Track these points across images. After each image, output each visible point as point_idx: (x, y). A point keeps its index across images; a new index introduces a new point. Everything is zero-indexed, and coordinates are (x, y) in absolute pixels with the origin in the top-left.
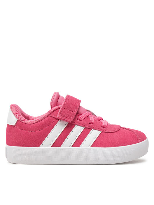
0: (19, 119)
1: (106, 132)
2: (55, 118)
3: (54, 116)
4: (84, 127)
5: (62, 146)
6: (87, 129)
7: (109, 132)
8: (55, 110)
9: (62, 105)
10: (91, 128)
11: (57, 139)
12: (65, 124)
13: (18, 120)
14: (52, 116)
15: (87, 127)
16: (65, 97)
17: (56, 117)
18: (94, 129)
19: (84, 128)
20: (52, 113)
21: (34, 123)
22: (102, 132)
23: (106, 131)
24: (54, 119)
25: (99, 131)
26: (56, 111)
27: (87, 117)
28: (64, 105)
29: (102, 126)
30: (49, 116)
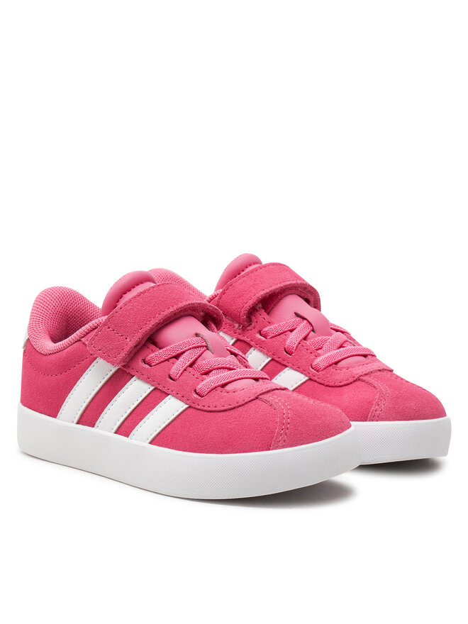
1: (200, 407)
4: (152, 385)
5: (96, 426)
6: (157, 391)
7: (206, 408)
10: (167, 392)
15: (160, 387)
18: (172, 396)
19: (151, 388)
20: (87, 333)
22: (188, 407)
23: (197, 407)
25: (183, 402)
29: (195, 391)
30: (80, 342)
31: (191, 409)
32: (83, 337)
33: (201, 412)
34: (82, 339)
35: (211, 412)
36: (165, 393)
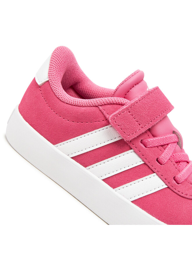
0: (50, 81)
1: (176, 191)
2: (105, 117)
3: (104, 113)
4: (143, 161)
5: (88, 167)
6: (146, 167)
7: (180, 194)
8: (114, 104)
9: (133, 102)
10: (154, 170)
11: (87, 152)
12: (116, 137)
13: (48, 81)
14: (103, 111)
15: (149, 164)
16: (151, 86)
17: (107, 116)
18: (157, 175)
19: (143, 163)
20: (105, 105)
21: (68, 104)
22: (168, 187)
23: (174, 190)
24: (103, 118)
25: (164, 182)
26: (114, 106)
27: (162, 146)
28: (133, 105)
29: (174, 177)
30: (97, 108)
31: (169, 190)
32: (101, 106)
33: (176, 195)
34: (100, 107)
35: (183, 197)
36: (153, 171)
